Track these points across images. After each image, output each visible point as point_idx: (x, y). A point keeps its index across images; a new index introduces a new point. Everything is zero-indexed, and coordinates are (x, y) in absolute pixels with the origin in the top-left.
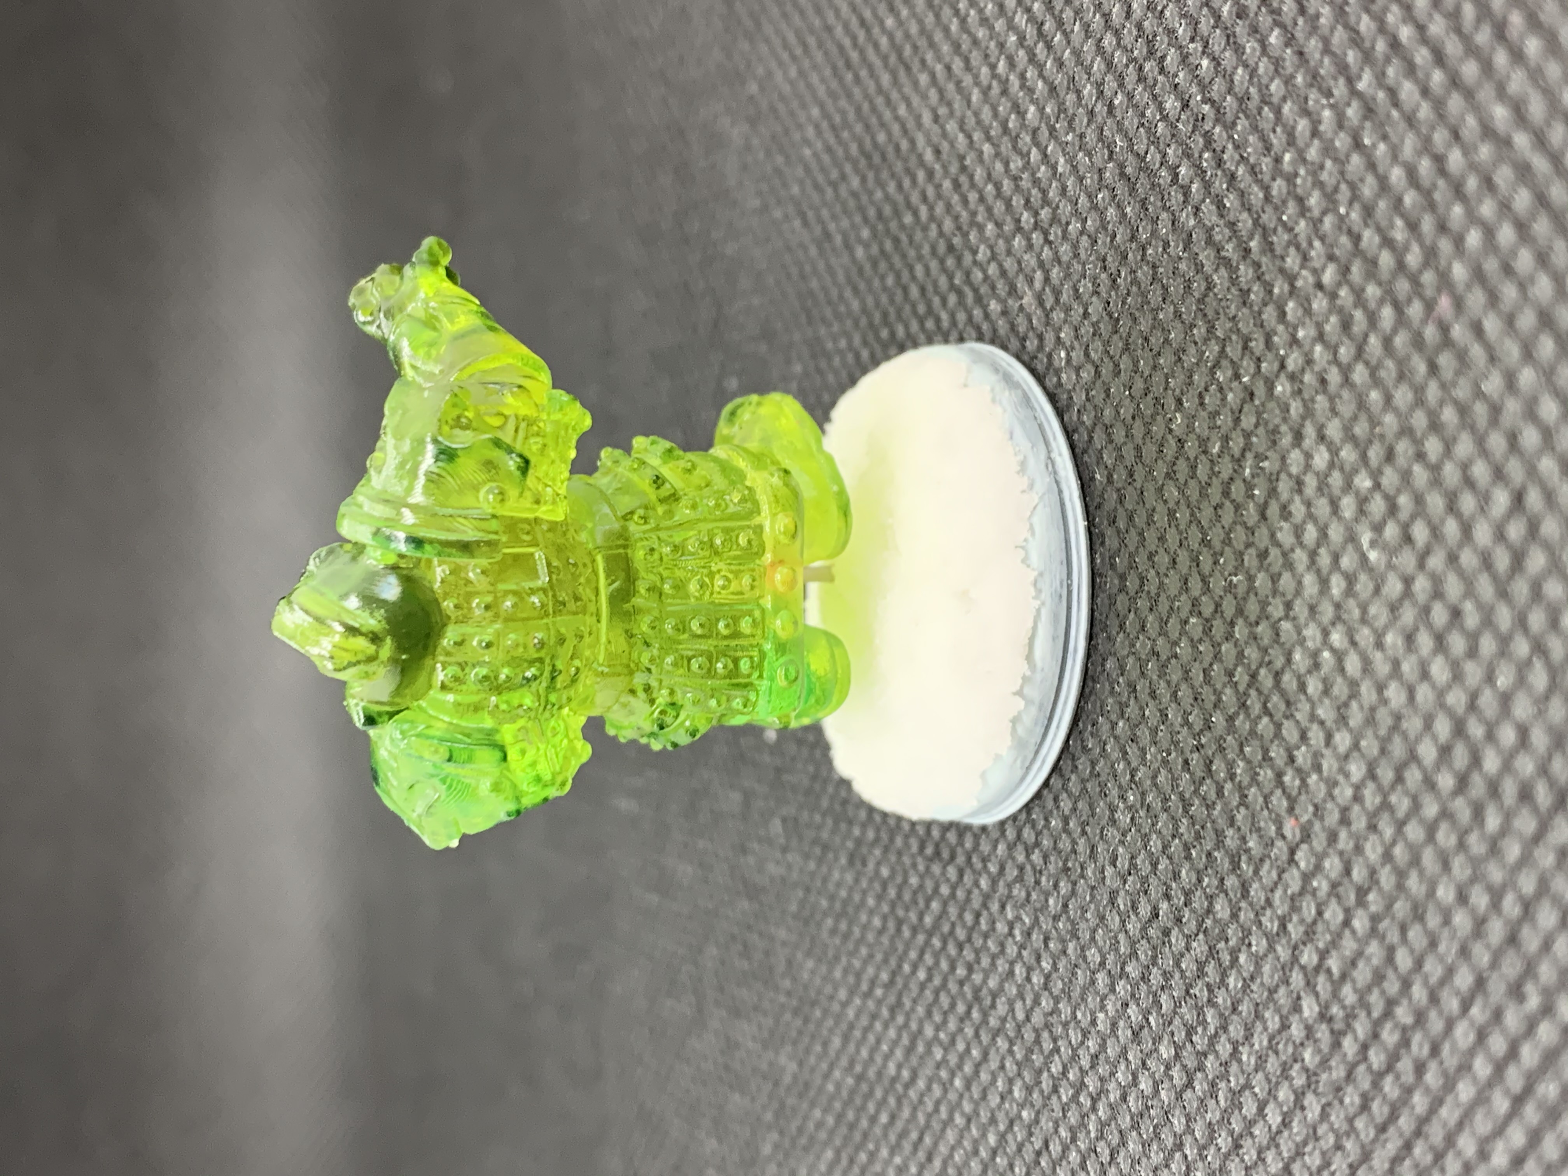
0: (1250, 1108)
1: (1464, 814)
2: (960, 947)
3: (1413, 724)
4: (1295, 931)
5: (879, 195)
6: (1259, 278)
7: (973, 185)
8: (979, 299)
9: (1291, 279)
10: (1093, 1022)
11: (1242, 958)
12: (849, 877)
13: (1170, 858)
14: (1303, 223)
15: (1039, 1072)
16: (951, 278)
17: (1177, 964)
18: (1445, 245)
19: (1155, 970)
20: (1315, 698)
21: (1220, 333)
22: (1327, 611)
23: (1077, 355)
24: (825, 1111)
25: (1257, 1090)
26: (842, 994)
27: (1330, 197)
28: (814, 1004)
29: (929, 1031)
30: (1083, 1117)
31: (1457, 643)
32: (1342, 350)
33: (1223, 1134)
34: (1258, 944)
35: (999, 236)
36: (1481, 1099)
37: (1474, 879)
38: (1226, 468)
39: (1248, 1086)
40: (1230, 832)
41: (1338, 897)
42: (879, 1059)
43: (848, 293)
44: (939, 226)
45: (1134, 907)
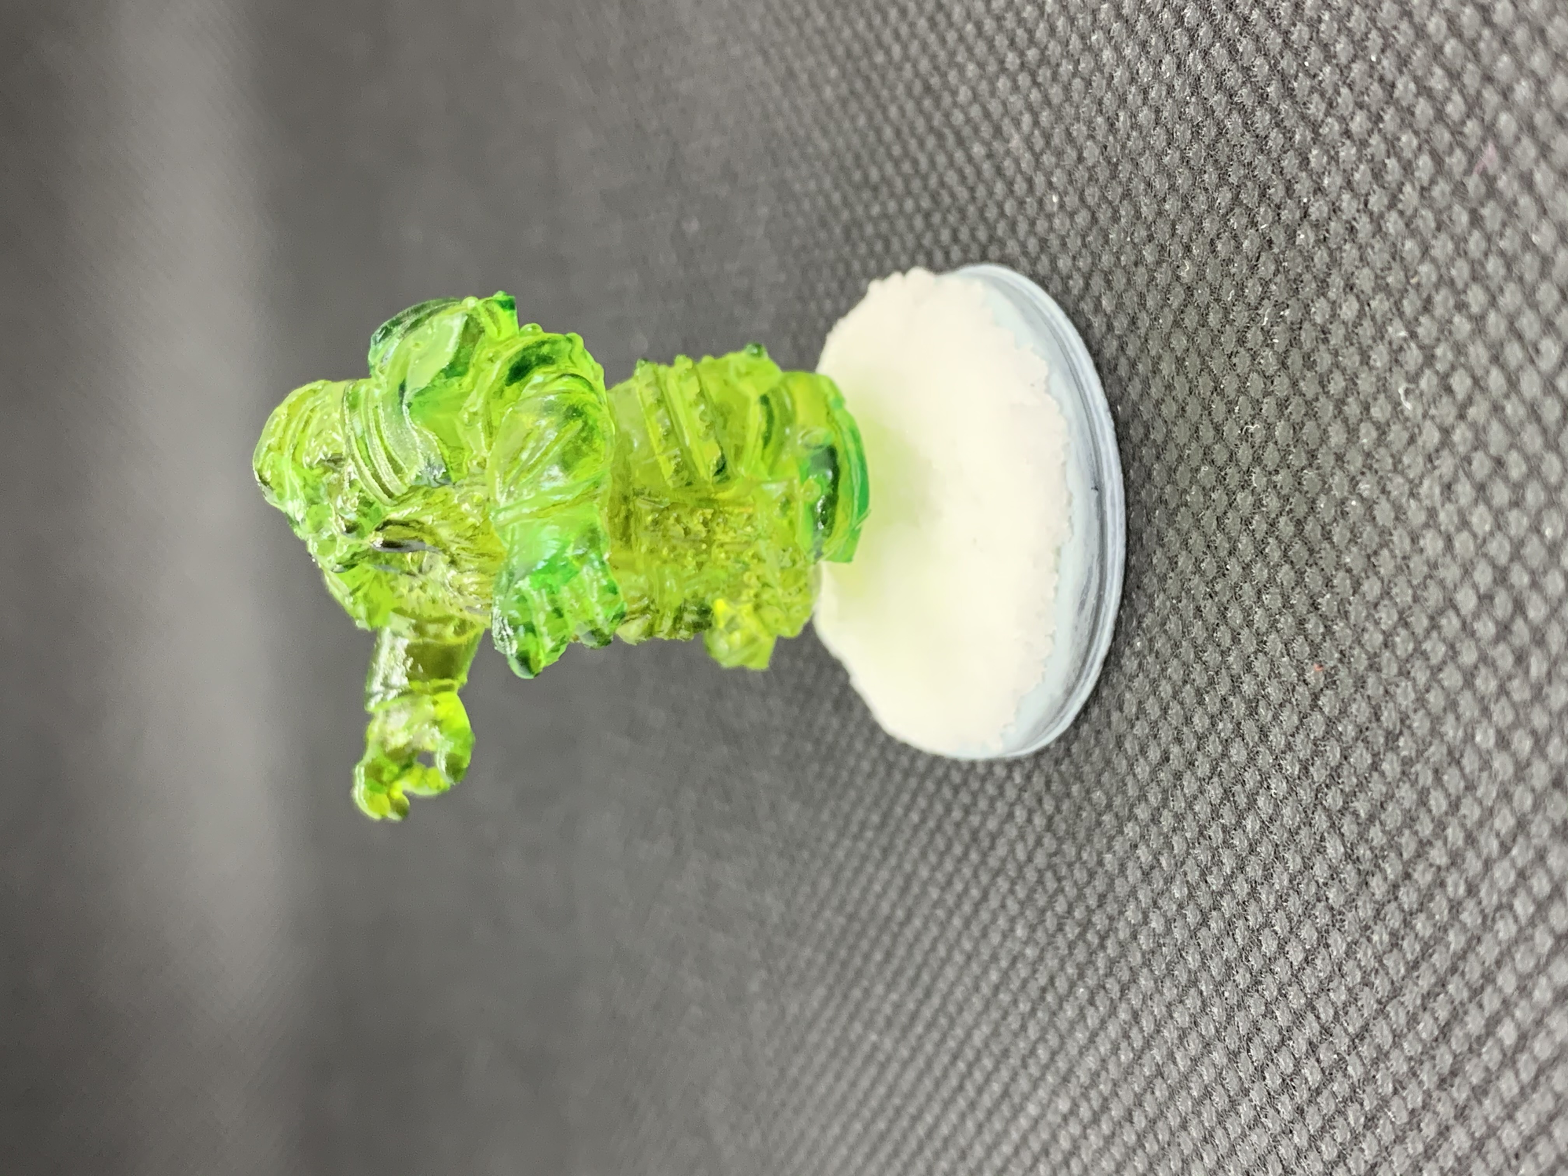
0: (1269, 946)
1: (1505, 660)
2: (956, 790)
3: (1451, 573)
4: (1318, 774)
5: (847, 33)
6: (1277, 125)
7: (951, 24)
8: (961, 142)
9: (1315, 127)
10: (1100, 863)
11: (1261, 801)
12: (835, 722)
13: (1182, 703)
14: (1327, 69)
15: (1043, 911)
16: (929, 119)
17: (1190, 806)
18: (1491, 97)
19: (1165, 812)
20: (1342, 547)
21: (1233, 179)
22: (1356, 460)
23: (1072, 201)
24: (817, 949)
25: (1277, 928)
26: (831, 836)
27: (1359, 46)
28: (800, 846)
29: (924, 873)
30: (1091, 954)
31: (1501, 494)
32: (1372, 199)
33: (1241, 971)
34: (1279, 787)
35: (981, 77)
36: (1523, 937)
37: (1516, 725)
38: (1240, 316)
39: (1268, 924)
40: (1247, 678)
41: (1365, 741)
42: (871, 899)
43: (817, 134)
44: (914, 66)
45: (1143, 751)
